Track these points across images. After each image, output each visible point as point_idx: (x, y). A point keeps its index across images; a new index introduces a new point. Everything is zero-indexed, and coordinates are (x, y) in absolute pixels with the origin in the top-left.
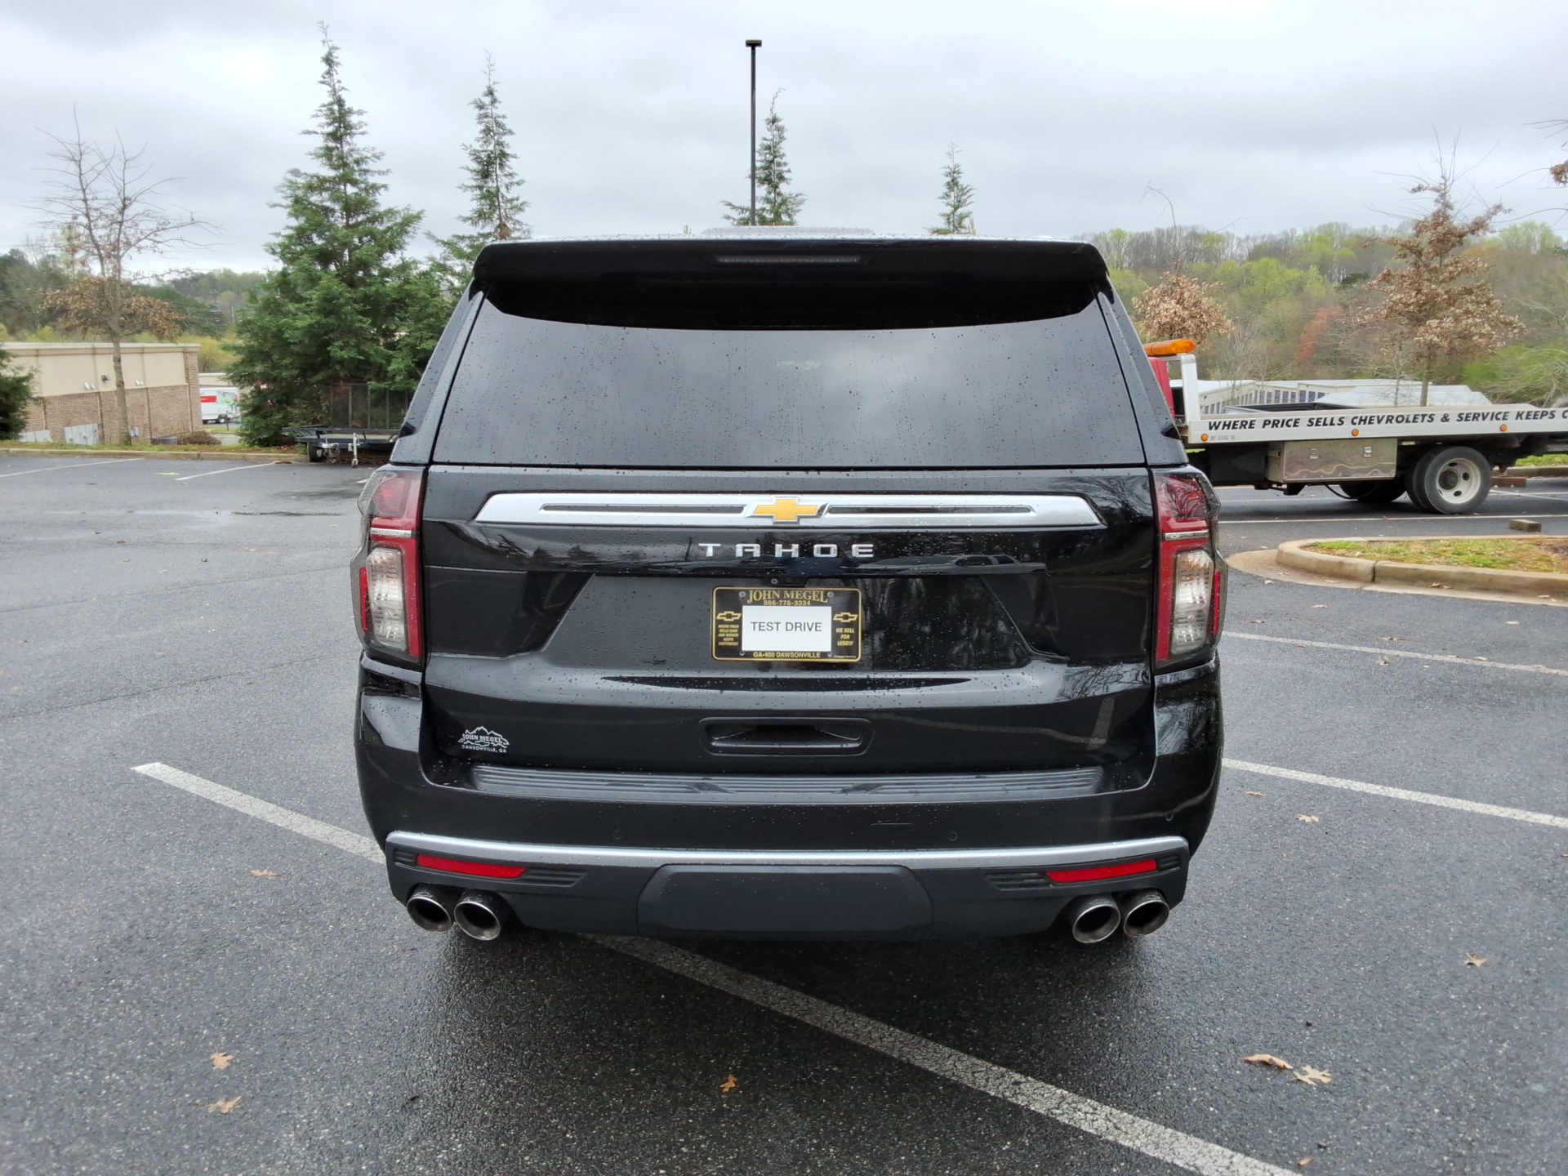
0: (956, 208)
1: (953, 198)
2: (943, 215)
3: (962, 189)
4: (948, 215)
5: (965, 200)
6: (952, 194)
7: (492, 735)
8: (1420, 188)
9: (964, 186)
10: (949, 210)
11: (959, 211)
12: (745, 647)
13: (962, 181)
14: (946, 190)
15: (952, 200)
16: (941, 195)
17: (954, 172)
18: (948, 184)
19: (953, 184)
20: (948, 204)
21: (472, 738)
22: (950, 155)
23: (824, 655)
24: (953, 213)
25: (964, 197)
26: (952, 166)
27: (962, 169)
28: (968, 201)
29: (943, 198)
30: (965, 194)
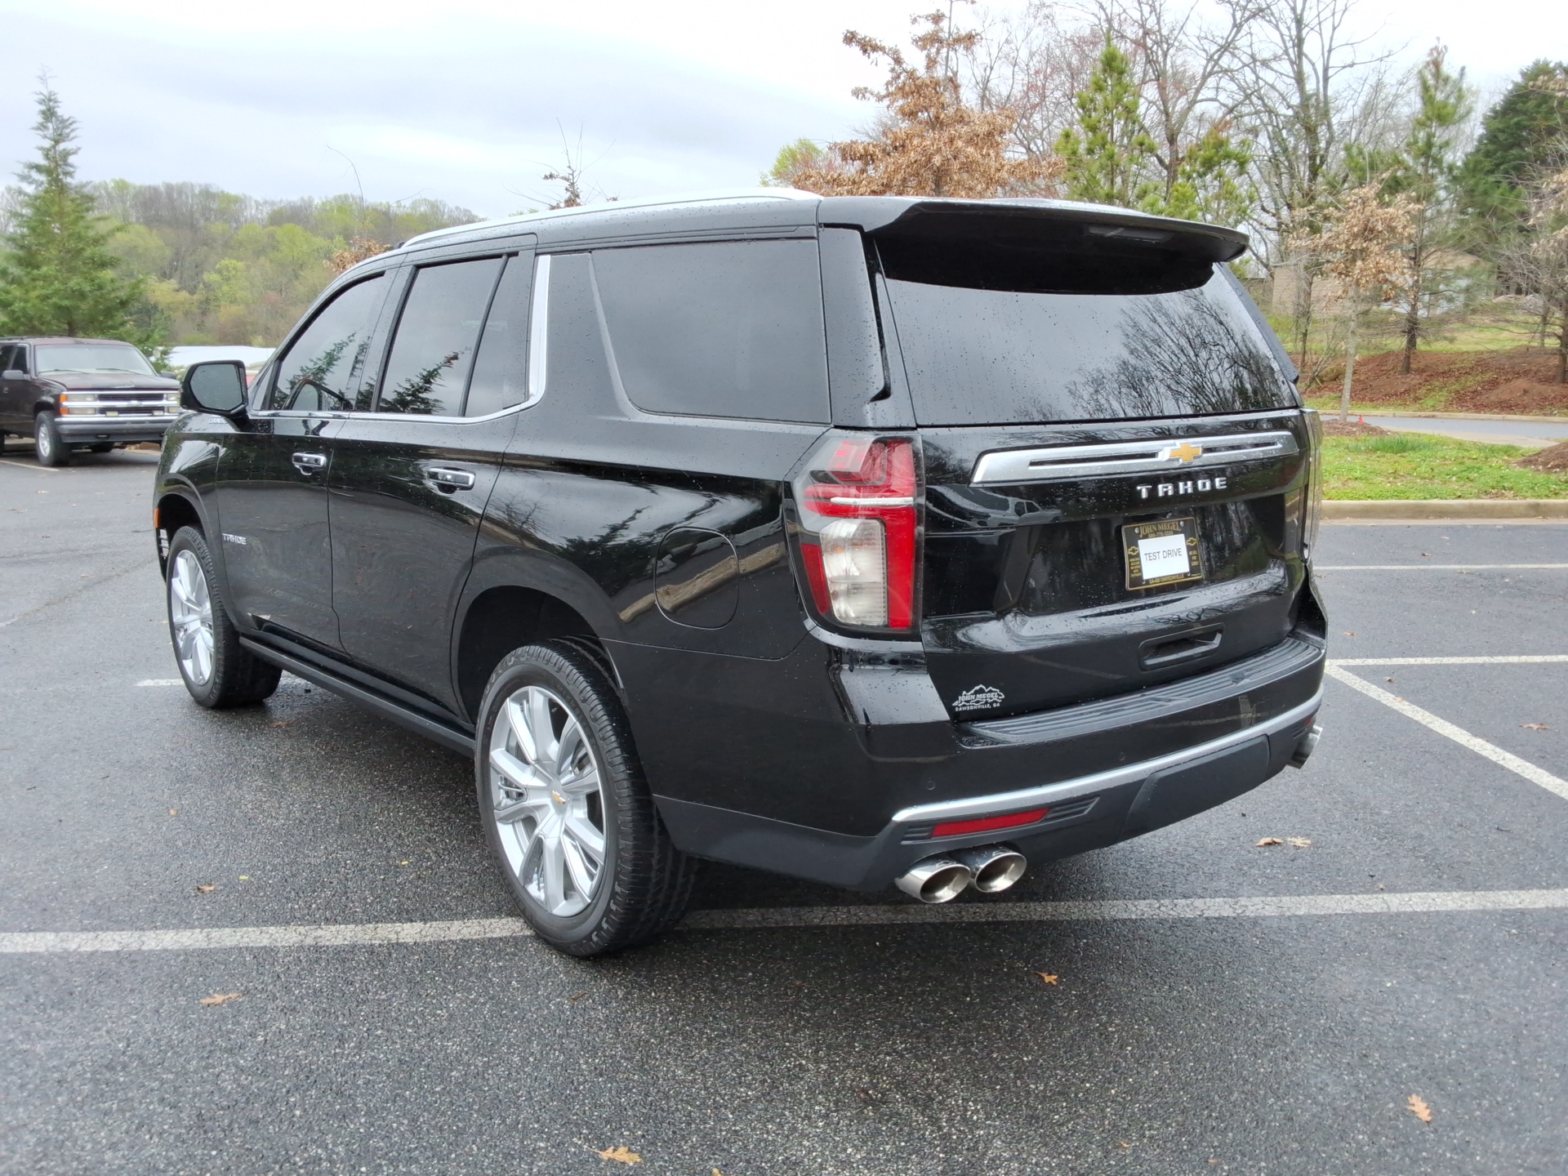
0: (57, 142)
1: (51, 131)
2: (41, 149)
3: (63, 121)
4: (49, 150)
5: (68, 135)
6: (50, 125)
7: (990, 691)
8: (551, 176)
9: (66, 117)
10: (47, 144)
11: (61, 146)
12: (1145, 577)
13: (60, 112)
14: (40, 119)
15: (50, 132)
16: (36, 125)
17: (50, 100)
18: (43, 112)
19: (49, 114)
20: (45, 137)
21: (968, 698)
22: (43, 79)
23: (1185, 575)
24: (54, 147)
25: (67, 131)
26: (46, 93)
27: (59, 98)
28: (72, 135)
29: (38, 129)
30: (67, 127)
